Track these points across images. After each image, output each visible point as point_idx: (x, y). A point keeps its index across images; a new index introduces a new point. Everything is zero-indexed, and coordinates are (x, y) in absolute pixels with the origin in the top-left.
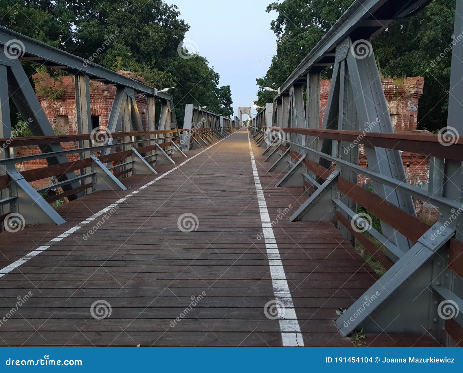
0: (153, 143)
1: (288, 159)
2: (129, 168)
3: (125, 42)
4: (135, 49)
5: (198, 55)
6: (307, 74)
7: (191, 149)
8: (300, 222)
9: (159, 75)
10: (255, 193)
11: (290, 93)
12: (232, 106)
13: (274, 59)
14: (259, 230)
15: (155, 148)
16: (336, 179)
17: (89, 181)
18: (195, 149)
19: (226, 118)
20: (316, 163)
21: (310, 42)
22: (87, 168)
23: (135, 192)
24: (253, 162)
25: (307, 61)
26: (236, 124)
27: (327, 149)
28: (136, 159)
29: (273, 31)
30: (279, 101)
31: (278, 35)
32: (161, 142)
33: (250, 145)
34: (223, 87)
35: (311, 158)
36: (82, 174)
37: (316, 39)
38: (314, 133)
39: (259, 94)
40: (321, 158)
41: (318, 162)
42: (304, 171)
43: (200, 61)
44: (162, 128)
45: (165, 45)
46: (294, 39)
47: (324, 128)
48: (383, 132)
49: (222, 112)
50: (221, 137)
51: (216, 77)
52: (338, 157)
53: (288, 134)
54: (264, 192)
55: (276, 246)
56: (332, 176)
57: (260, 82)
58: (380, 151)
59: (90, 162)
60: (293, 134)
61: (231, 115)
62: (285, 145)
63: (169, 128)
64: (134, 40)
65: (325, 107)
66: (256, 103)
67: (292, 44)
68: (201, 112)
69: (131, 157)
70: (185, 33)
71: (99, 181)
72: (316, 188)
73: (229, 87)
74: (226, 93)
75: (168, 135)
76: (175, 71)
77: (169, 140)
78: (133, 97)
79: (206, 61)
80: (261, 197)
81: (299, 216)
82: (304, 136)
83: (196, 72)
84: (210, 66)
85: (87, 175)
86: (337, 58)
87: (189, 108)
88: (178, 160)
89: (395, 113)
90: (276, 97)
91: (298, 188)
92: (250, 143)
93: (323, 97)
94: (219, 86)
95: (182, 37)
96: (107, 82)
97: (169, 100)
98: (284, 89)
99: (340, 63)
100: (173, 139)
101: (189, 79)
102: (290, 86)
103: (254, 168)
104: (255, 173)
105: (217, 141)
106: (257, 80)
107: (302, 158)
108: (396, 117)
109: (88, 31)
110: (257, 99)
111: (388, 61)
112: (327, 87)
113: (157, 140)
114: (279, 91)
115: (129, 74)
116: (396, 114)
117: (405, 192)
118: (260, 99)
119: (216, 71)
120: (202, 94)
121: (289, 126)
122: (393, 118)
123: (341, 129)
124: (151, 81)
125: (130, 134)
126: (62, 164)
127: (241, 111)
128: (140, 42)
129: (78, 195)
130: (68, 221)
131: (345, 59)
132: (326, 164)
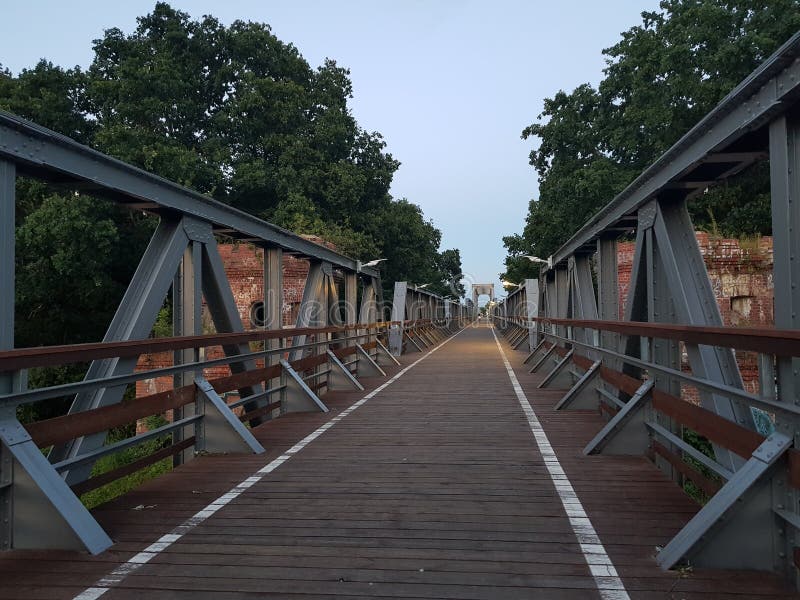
0: (352, 344)
1: (571, 368)
2: (322, 381)
3: (306, 189)
4: (318, 199)
5: (405, 201)
6: (595, 242)
7: (403, 353)
8: (599, 456)
9: (355, 238)
10: (524, 418)
11: (570, 266)
12: (462, 282)
13: (532, 204)
14: (541, 464)
15: (355, 350)
16: (649, 393)
17: (276, 398)
18: (408, 353)
19: (454, 302)
20: (618, 373)
21: (596, 183)
22: (274, 380)
23: (343, 414)
24: (512, 374)
25: (596, 222)
26: (469, 312)
27: (634, 350)
28: (333, 368)
29: (533, 167)
30: (550, 276)
31: (541, 173)
32: (363, 341)
33: (500, 348)
34: (448, 251)
35: (610, 364)
36: (267, 388)
37: (605, 177)
38: (610, 327)
39: (509, 261)
40: (625, 364)
41: (621, 370)
42: (598, 384)
43: (410, 211)
44: (364, 320)
45: (363, 193)
46: (569, 179)
47: (626, 319)
48: (710, 325)
49: (446, 292)
50: (447, 334)
51: (437, 235)
52: (651, 362)
53: (569, 329)
54: (539, 417)
55: (568, 483)
56: (643, 389)
57: (511, 243)
58: (707, 351)
59: (279, 370)
60: (578, 329)
61: (461, 298)
62: (563, 346)
63: (373, 321)
64: (317, 188)
65: (626, 285)
66: (503, 277)
67: (566, 186)
68: (417, 293)
69: (325, 364)
70: (394, 174)
71: (289, 398)
72: (619, 408)
73: (457, 251)
74: (452, 262)
75: (372, 331)
76: (377, 231)
77: (374, 339)
78: (331, 275)
79: (420, 211)
80: (535, 423)
81: (597, 446)
82: (596, 332)
83: (408, 231)
84: (426, 219)
85: (274, 389)
86: (640, 224)
87: (401, 287)
88: (392, 370)
89: (747, 294)
90: (544, 270)
91: (590, 411)
92: (499, 344)
93: (623, 268)
94: (440, 251)
95: (390, 180)
96: (299, 256)
97: (376, 279)
98: (559, 259)
99: (645, 231)
100: (379, 337)
101: (398, 243)
102: (569, 256)
103: (515, 382)
104: (518, 390)
105: (441, 340)
106: (504, 239)
107: (595, 365)
108: (749, 301)
109: (251, 177)
110: (504, 269)
111: (729, 207)
112: (628, 254)
113: (357, 339)
114: (550, 262)
115: (315, 239)
116: (749, 297)
117: (744, 402)
118: (509, 271)
119: (435, 227)
120: (420, 265)
121: (569, 315)
122: (744, 303)
123: (652, 322)
124: (344, 247)
125: (325, 330)
126: (249, 372)
127: (476, 290)
128: (325, 189)
129: (264, 418)
130: (268, 450)
131: (652, 227)
132: (634, 373)
